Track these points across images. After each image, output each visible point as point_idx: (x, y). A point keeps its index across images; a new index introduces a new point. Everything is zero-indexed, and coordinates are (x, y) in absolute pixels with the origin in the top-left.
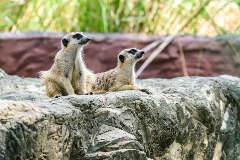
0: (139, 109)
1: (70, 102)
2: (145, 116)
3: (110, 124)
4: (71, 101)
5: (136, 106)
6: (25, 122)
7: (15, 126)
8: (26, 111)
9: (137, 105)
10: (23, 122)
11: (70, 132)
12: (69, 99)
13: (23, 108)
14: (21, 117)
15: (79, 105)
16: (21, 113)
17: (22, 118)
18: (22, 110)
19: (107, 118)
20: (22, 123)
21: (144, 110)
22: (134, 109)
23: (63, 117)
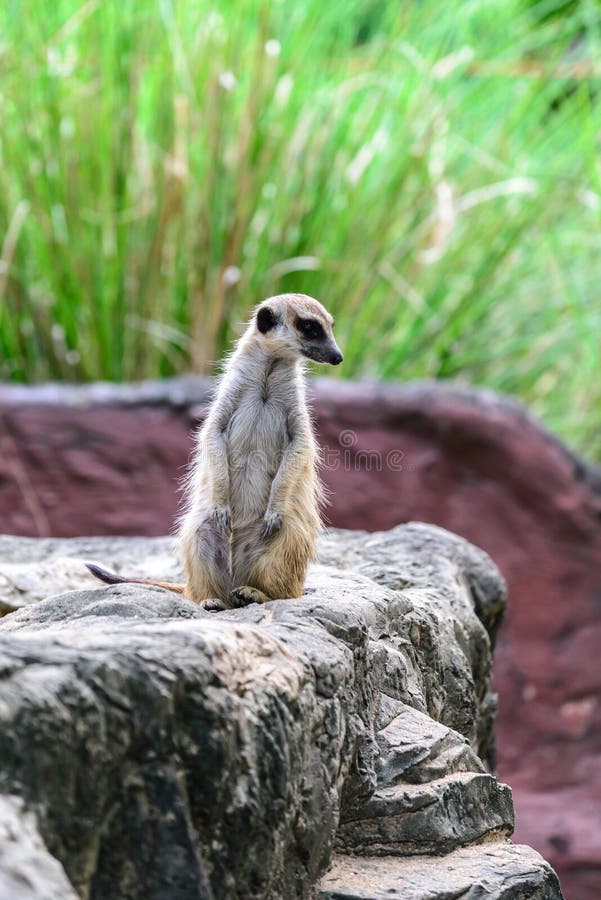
0: (418, 641)
1: (320, 622)
2: (427, 664)
3: (392, 692)
4: (322, 619)
5: (413, 631)
6: (281, 692)
7: (266, 706)
8: (269, 654)
9: (414, 627)
10: (277, 690)
11: (347, 720)
12: (312, 611)
13: (260, 647)
14: (268, 675)
15: (342, 630)
16: (262, 663)
17: (270, 678)
18: (259, 652)
19: (387, 673)
20: (274, 693)
21: (426, 644)
22: (409, 642)
23: (332, 671)
